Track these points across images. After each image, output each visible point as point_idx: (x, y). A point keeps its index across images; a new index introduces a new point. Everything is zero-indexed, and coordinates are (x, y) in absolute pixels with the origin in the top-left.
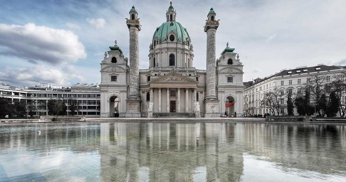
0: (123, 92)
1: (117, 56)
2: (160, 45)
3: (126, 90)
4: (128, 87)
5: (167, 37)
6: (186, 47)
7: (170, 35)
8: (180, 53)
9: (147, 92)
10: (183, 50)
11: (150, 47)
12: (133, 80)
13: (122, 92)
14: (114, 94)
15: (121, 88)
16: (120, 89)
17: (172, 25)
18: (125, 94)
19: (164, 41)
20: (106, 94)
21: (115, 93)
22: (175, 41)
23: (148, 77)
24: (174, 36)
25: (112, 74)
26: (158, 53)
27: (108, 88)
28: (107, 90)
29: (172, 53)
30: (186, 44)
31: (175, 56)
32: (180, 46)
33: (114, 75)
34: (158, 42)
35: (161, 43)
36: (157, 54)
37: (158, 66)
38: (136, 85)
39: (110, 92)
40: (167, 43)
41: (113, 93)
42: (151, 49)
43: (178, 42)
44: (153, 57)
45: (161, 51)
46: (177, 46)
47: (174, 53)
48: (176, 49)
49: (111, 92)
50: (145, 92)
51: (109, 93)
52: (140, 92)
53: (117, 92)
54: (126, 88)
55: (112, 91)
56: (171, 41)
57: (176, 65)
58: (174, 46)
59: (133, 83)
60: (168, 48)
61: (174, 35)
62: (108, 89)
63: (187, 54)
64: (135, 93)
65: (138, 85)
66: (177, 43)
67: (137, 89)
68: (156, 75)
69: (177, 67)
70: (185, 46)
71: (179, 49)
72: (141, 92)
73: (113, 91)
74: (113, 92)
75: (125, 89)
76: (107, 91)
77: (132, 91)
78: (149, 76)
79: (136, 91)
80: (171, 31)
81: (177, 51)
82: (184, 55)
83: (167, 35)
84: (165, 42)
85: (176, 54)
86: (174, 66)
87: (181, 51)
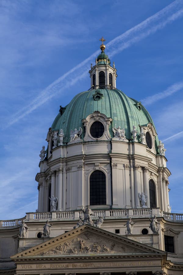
2: (65, 148)
5: (84, 128)
6: (140, 150)
7: (92, 121)
8: (120, 166)
10: (130, 160)
19: (76, 138)
22: (106, 136)
24: (102, 125)
26: (59, 170)
29: (97, 168)
30: (140, 143)
35: (67, 143)
36: (57, 175)
37: (57, 208)
40: (84, 143)
43: (116, 138)
44: (47, 182)
45: (67, 165)
46: (111, 149)
47: (104, 169)
48: (109, 156)
57: (108, 202)
58: (103, 149)
60: (85, 157)
61: (101, 120)
63: (143, 169)
66: (111, 142)
68: (39, 235)
69: (113, 207)
70: (137, 146)
71: (119, 155)
80: (94, 112)
81: (112, 164)
82: (132, 171)
83: (83, 124)
84: (79, 140)
85: (110, 170)
86: (106, 205)
87: (124, 161)
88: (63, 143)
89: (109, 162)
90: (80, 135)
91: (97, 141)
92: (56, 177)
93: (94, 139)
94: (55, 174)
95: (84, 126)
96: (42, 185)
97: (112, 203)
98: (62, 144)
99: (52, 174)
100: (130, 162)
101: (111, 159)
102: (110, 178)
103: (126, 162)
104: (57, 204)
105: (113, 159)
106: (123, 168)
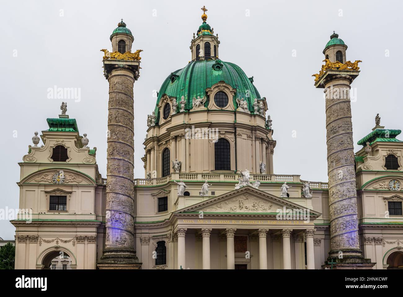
0: (86, 242)
1: (70, 144)
2: (187, 115)
3: (95, 233)
4: (101, 228)
5: (208, 97)
7: (216, 90)
8: (245, 136)
9: (158, 240)
10: (252, 130)
11: (150, 121)
12: (119, 208)
13: (80, 239)
14: (57, 248)
15: (79, 229)
16: (76, 232)
17: (218, 67)
18: (92, 248)
19: (199, 106)
20: (33, 246)
21: (61, 244)
22: (230, 106)
23: (159, 199)
24: (226, 95)
25: (54, 191)
27: (40, 229)
28: (35, 234)
29: (223, 137)
31: (232, 144)
32: (242, 119)
33: (58, 194)
34: (178, 108)
35: (189, 110)
36: (178, 140)
37: (180, 170)
38: (127, 221)
39: (45, 241)
40: (208, 111)
41: (54, 244)
42: (154, 127)
43: (240, 109)
44: (159, 146)
46: (235, 119)
47: (230, 137)
48: (235, 126)
49: (48, 242)
50: (152, 241)
51: (43, 242)
52: (135, 242)
53: (66, 242)
54: (94, 230)
55: (50, 239)
56: (219, 106)
57: (233, 168)
58: (228, 119)
59: (117, 215)
60: (210, 125)
61: (226, 91)
62: (38, 232)
64: (124, 244)
65: (131, 220)
66: (235, 113)
67: (130, 233)
71: (243, 126)
72: (138, 240)
73: (54, 239)
74: (53, 241)
75: (92, 232)
76: (35, 239)
77: (115, 239)
78: (162, 195)
79: (127, 237)
80: (219, 82)
81: (237, 133)
82: (254, 142)
83: (207, 93)
84: (203, 108)
85: (234, 139)
86: (230, 170)
87: (247, 131)
88: (186, 110)
89: (234, 131)
90: (203, 103)
91: (222, 111)
92: (177, 142)
93: (220, 108)
94: (176, 140)
95: (208, 94)
96: (154, 149)
97: (236, 169)
98: (184, 111)
99: (173, 138)
100: (252, 133)
101: (235, 128)
102: (235, 146)
103: (249, 132)
104: (181, 167)
105: (237, 129)
106: (246, 138)
